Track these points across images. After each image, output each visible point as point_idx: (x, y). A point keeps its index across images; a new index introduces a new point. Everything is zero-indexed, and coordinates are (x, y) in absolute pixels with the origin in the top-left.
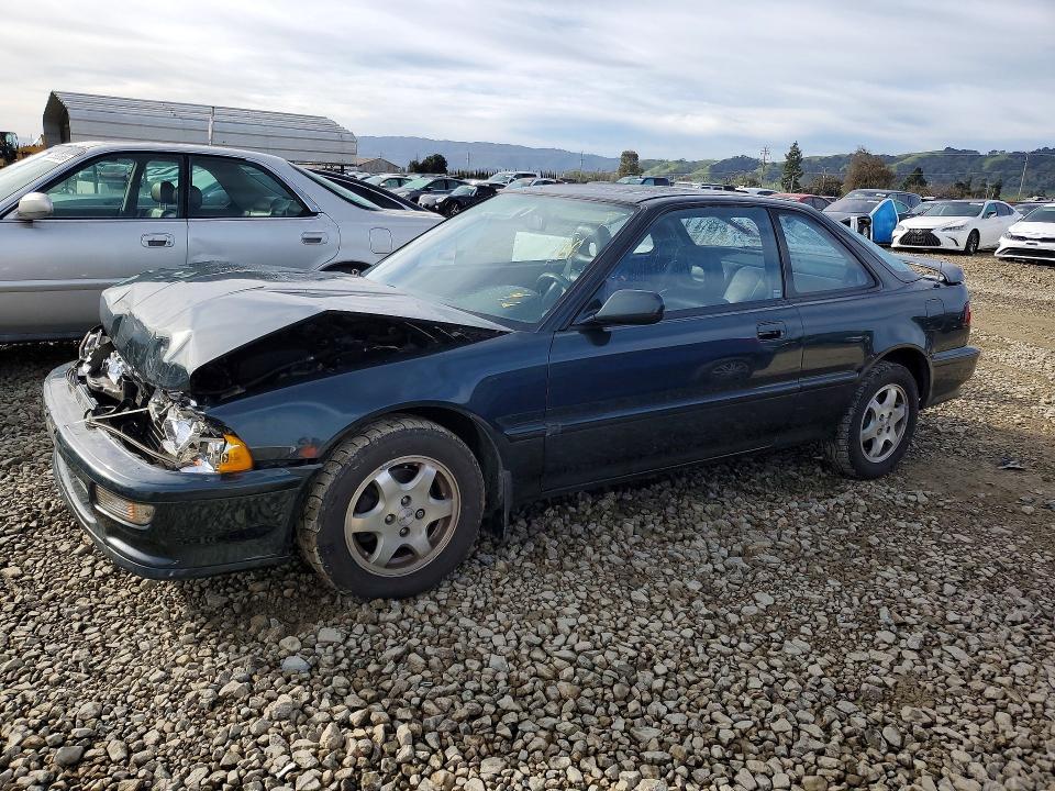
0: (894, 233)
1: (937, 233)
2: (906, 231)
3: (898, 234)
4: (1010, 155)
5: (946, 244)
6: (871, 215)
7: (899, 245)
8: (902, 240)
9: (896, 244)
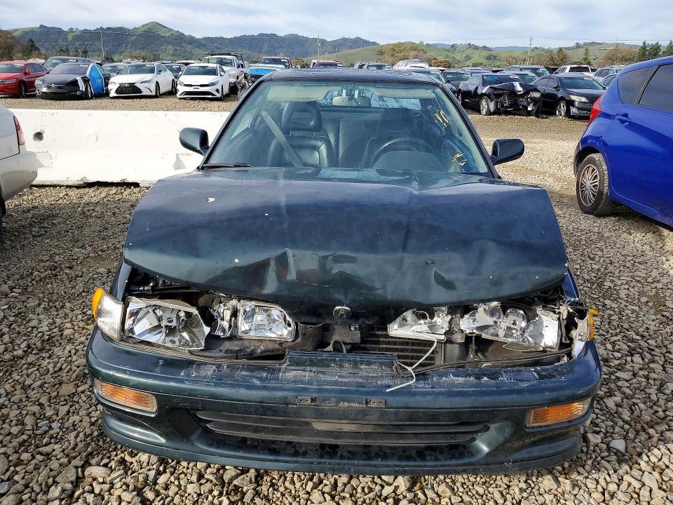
0: (110, 87)
1: (138, 85)
2: (118, 85)
3: (113, 88)
4: (82, 32)
5: (145, 92)
6: (87, 75)
7: (116, 95)
8: (117, 91)
9: (113, 94)
